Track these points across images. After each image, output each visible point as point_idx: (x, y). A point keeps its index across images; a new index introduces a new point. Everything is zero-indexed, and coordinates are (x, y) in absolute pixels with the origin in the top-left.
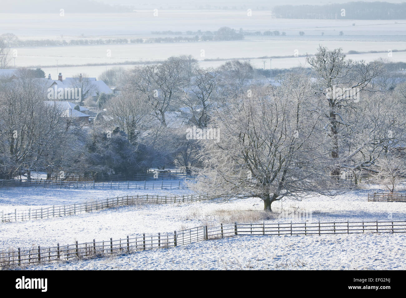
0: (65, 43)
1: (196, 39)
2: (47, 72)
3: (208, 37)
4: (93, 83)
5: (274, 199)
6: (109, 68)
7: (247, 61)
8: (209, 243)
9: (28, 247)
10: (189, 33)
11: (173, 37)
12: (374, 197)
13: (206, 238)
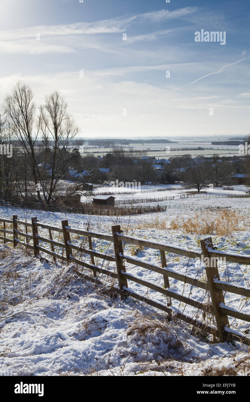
0: (161, 151)
1: (192, 150)
2: (156, 158)
3: (195, 149)
4: (166, 161)
5: (200, 189)
6: (171, 157)
7: (203, 156)
8: (181, 199)
9: (140, 199)
10: (191, 148)
11: (187, 149)
12: (225, 189)
13: (181, 198)
